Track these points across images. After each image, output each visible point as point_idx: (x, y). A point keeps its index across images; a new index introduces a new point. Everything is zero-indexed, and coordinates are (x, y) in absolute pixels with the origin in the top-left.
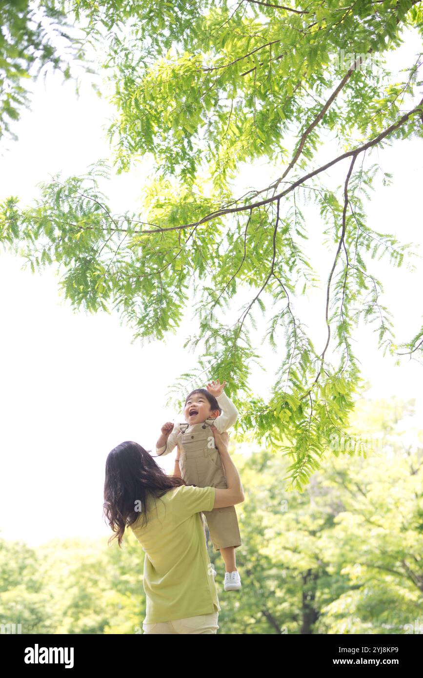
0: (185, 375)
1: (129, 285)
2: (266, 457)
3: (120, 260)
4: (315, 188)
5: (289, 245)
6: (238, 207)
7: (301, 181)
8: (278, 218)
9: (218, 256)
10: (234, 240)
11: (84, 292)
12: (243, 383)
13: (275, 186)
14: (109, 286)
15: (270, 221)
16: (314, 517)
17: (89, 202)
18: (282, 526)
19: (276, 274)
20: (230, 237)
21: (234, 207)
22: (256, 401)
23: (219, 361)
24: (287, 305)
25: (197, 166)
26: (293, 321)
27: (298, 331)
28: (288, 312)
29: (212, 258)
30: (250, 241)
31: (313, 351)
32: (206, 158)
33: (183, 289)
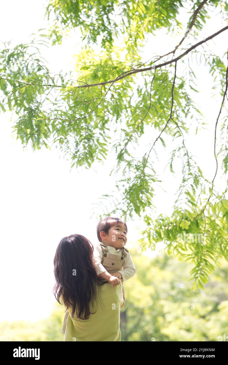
0: (105, 195)
1: (63, 127)
2: (167, 259)
3: (57, 109)
4: (205, 53)
5: (185, 97)
6: (145, 68)
7: (194, 47)
8: (175, 76)
9: (130, 107)
10: (143, 93)
11: (30, 134)
12: (149, 202)
13: (174, 52)
14: (49, 129)
15: (170, 79)
16: (205, 304)
17: (33, 64)
18: (179, 312)
19: (174, 119)
20: (139, 91)
21: (143, 68)
22: (164, 219)
23: (131, 185)
24: (183, 142)
25: (113, 37)
26: (186, 154)
27: (190, 161)
28: (183, 147)
29: (126, 108)
30: (155, 94)
31: (202, 176)
32: (121, 30)
33: (106, 131)
